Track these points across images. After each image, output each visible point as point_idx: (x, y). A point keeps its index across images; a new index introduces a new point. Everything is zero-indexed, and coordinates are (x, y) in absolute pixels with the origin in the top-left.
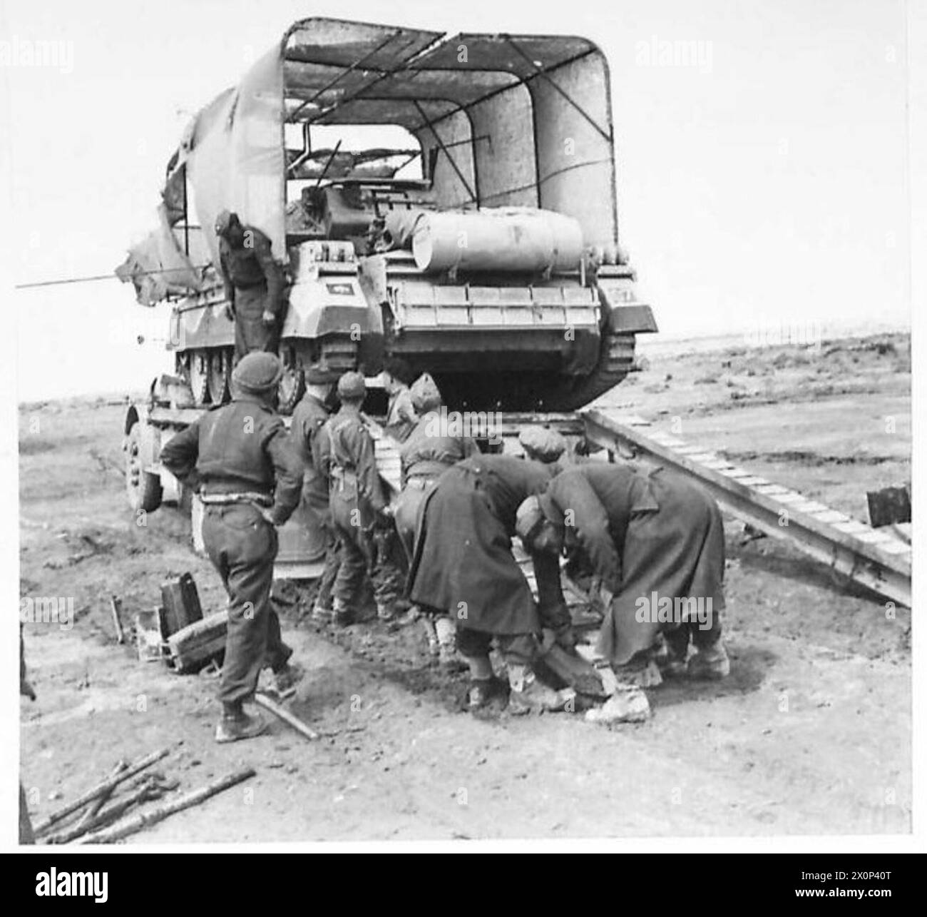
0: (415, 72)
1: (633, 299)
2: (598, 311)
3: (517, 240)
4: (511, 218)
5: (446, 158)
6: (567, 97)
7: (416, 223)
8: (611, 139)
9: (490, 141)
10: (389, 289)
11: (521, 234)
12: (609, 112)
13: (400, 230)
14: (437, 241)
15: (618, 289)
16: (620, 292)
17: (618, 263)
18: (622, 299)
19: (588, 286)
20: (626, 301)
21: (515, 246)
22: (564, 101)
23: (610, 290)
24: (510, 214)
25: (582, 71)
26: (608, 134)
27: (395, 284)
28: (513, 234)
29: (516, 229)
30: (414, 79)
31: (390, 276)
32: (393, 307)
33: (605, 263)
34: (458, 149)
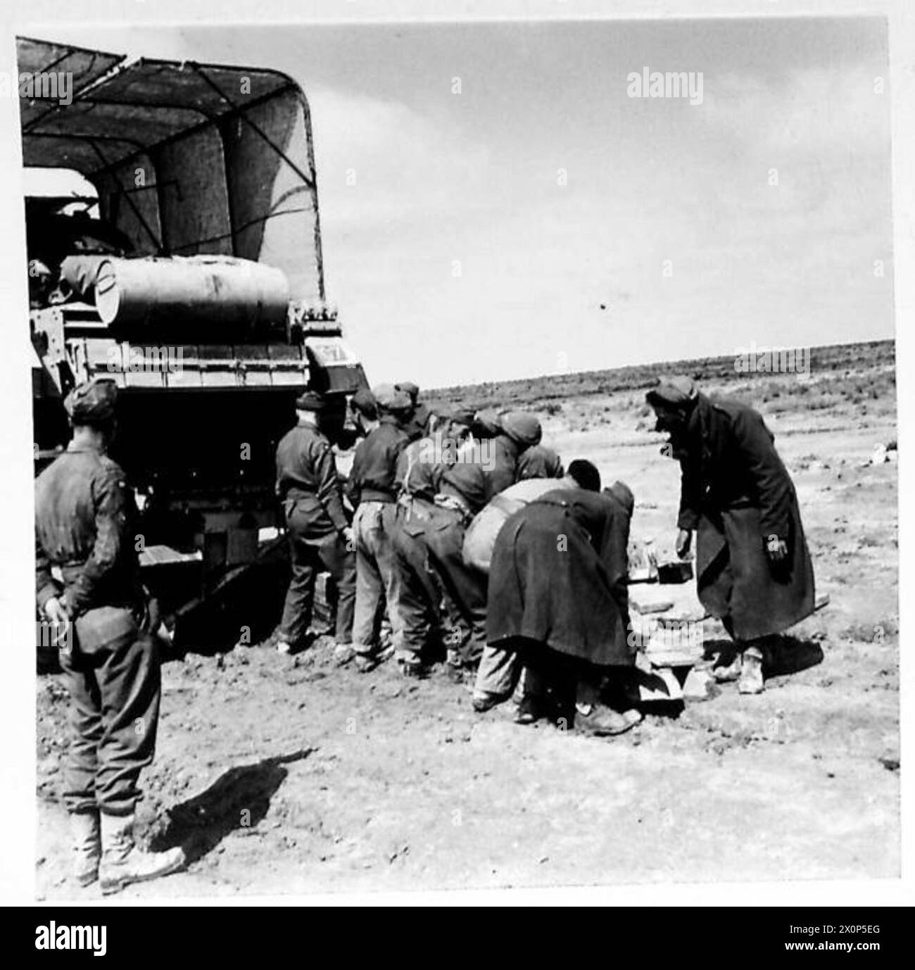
0: (91, 105)
1: (343, 358)
2: (307, 372)
3: (216, 290)
4: (208, 266)
5: (128, 206)
6: (265, 138)
7: (99, 271)
8: (312, 185)
9: (178, 188)
10: (68, 347)
11: (221, 285)
12: (311, 154)
13: (79, 278)
14: (125, 291)
15: (327, 347)
16: (328, 350)
17: (325, 318)
18: (332, 357)
19: (294, 344)
20: (336, 360)
21: (214, 298)
22: (261, 143)
23: (318, 347)
24: (207, 263)
25: (278, 110)
26: (311, 179)
27: (74, 342)
28: (212, 284)
29: (215, 278)
30: (90, 113)
31: (69, 333)
32: (73, 368)
33: (312, 318)
34: (141, 195)
